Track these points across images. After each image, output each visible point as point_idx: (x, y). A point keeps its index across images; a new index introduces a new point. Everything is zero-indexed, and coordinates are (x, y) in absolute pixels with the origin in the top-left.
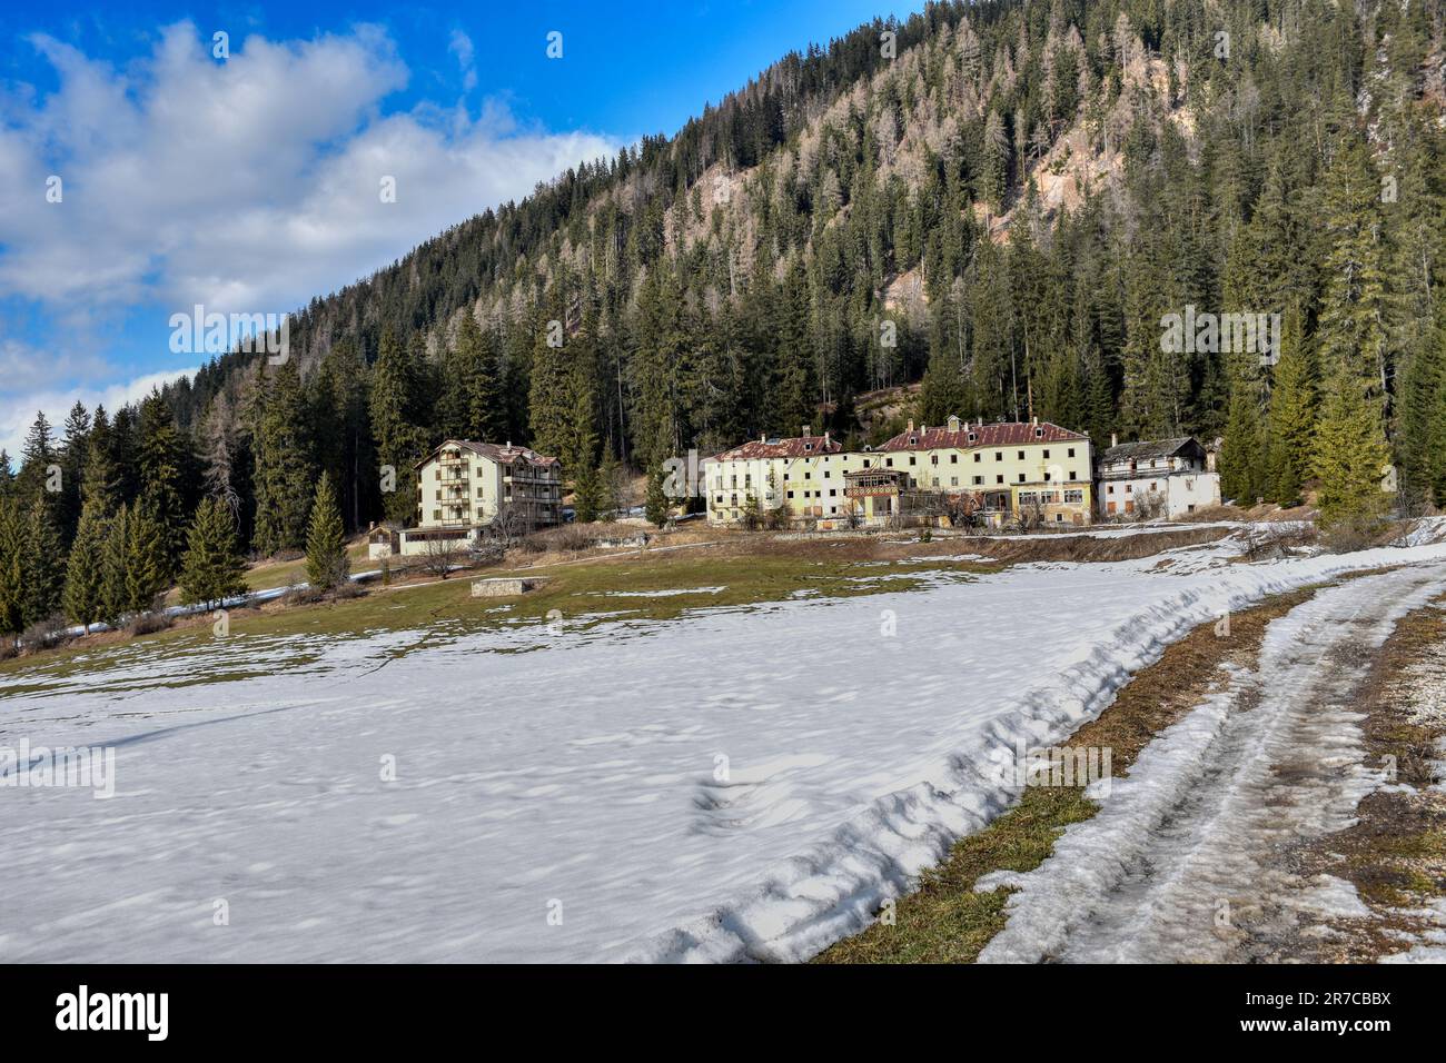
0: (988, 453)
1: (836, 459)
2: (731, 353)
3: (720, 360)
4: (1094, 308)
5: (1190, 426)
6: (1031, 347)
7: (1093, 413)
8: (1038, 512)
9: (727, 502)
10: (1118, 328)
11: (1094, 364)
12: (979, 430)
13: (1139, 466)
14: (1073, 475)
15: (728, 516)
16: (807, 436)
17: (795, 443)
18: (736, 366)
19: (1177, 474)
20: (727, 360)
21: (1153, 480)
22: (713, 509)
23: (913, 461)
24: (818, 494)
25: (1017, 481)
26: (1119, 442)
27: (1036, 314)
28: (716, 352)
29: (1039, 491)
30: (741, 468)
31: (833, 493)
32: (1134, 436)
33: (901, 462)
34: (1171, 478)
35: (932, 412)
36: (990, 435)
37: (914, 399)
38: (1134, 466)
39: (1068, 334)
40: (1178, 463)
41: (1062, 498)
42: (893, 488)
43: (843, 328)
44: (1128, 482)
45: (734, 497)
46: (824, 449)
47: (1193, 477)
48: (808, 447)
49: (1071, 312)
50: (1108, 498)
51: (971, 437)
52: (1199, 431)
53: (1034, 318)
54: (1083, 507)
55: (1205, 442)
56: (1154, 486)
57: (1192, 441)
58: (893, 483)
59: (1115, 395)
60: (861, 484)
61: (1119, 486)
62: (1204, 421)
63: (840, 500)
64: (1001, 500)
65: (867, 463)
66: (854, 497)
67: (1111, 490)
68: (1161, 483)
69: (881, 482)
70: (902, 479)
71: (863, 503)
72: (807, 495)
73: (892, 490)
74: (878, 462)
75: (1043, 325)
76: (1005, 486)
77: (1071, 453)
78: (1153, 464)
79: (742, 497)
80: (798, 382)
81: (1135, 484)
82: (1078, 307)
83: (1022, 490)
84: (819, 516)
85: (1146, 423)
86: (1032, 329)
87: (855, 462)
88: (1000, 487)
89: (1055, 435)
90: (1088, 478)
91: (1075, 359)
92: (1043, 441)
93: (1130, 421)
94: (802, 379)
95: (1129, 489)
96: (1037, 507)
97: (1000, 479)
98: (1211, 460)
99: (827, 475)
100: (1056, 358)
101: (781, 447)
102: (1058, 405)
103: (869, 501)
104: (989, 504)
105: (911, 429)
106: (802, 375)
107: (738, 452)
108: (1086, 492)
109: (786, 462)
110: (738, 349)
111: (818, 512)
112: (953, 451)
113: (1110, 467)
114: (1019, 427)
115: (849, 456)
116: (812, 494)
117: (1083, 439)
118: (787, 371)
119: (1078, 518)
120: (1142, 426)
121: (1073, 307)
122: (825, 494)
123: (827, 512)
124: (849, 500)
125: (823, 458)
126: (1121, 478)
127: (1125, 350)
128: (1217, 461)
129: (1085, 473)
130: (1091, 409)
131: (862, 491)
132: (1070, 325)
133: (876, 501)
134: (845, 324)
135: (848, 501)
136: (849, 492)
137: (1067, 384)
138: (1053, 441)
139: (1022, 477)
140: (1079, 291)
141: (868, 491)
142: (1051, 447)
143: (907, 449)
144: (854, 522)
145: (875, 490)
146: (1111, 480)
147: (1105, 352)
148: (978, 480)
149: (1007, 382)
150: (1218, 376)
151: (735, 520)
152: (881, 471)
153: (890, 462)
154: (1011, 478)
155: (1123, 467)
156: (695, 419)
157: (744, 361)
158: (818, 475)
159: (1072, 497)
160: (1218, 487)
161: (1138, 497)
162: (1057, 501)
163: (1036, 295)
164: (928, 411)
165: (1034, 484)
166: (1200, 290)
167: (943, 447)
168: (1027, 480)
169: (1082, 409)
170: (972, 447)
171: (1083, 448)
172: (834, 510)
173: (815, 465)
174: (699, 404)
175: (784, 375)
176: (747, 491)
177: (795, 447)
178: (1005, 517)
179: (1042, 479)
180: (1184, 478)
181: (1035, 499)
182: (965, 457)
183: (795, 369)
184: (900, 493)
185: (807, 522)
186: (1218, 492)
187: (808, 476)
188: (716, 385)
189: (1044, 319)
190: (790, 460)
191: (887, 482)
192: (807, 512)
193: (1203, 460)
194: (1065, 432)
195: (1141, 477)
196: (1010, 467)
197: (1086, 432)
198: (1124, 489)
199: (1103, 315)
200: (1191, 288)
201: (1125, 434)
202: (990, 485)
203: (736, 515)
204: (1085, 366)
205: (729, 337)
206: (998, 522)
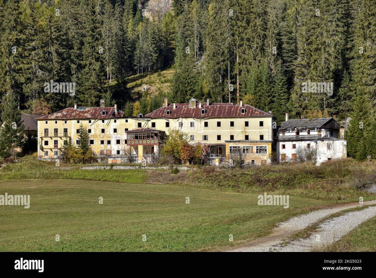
0: (212, 122)
1: (121, 122)
2: (52, 49)
3: (44, 53)
4: (279, 34)
5: (332, 110)
6: (240, 57)
7: (275, 99)
8: (241, 158)
9: (51, 144)
10: (293, 47)
11: (276, 69)
12: (208, 107)
13: (301, 134)
14: (262, 137)
15: (51, 154)
16: (103, 106)
17: (96, 110)
18: (55, 57)
19: (322, 140)
20: (50, 53)
21: (308, 142)
22: (42, 149)
23: (167, 125)
24: (109, 142)
25: (229, 139)
26: (289, 118)
27: (243, 35)
28: (42, 47)
29: (241, 145)
30: (61, 125)
31: (118, 142)
32: (298, 114)
33: (160, 125)
34: (319, 142)
35: (179, 93)
36: (214, 111)
37: (166, 82)
38: (298, 133)
39: (262, 50)
40: (323, 133)
41: (255, 150)
42: (156, 140)
43: (120, 33)
44: (294, 143)
45: (56, 142)
46: (114, 114)
47: (331, 142)
48: (104, 113)
49: (265, 36)
50: (282, 151)
51: (203, 112)
52: (337, 113)
53: (242, 39)
54: (266, 157)
55: (340, 120)
56: (309, 145)
57: (332, 120)
58: (155, 137)
59: (289, 89)
60: (136, 137)
61: (289, 145)
62: (341, 107)
63: (123, 146)
64: (219, 150)
65: (140, 125)
66: (131, 145)
67: (284, 147)
68: (313, 144)
69: (148, 137)
70: (162, 136)
71: (136, 149)
72: (102, 142)
73: (155, 142)
74: (147, 124)
75: (248, 43)
76: (222, 142)
77: (261, 124)
78: (309, 133)
79: (61, 143)
80: (94, 70)
81: (297, 144)
82: (269, 33)
83: (232, 145)
84: (110, 156)
85: (306, 108)
86: (241, 45)
87: (132, 124)
88: (219, 142)
89: (252, 113)
90: (271, 139)
91: (266, 66)
92: (245, 117)
93: (297, 105)
94: (97, 68)
95: (294, 146)
96: (241, 155)
97: (219, 138)
98: (342, 132)
99: (115, 131)
100: (255, 64)
101: (86, 112)
102: (255, 93)
103: (140, 148)
104: (212, 152)
105: (165, 104)
106: (97, 66)
107: (59, 115)
108: (269, 147)
109: (90, 122)
110: (56, 46)
111: (109, 152)
112: (191, 120)
113: (284, 133)
114: (231, 107)
115: (129, 120)
116: (106, 142)
117: (269, 117)
118: (88, 63)
119: (264, 162)
120: (304, 109)
121: (267, 33)
122: (113, 142)
123: (114, 152)
124: (129, 147)
125: (113, 120)
126: (289, 140)
127: (296, 62)
128: (346, 132)
129: (268, 137)
130: (274, 97)
131: (137, 141)
132: (263, 45)
133: (145, 148)
134: (122, 30)
135: (127, 147)
136: (129, 142)
137: (261, 81)
138: (251, 117)
139: (232, 137)
140: (269, 24)
141: (141, 142)
142: (250, 120)
143: (165, 117)
144: (131, 160)
145: (145, 142)
146: (284, 141)
147: (284, 62)
148: (205, 138)
149: (224, 77)
150: (351, 80)
151: (56, 157)
152: (148, 130)
153: (154, 125)
154: (225, 138)
155: (292, 134)
156: (27, 89)
157: (59, 54)
158: (110, 131)
159: (261, 150)
160: (345, 149)
161: (299, 152)
162: (252, 152)
163: (244, 24)
164: (176, 93)
165: (239, 141)
166: (343, 27)
167: (186, 117)
168: (235, 139)
169: (269, 96)
170: (203, 118)
171: (268, 122)
172: (118, 152)
173: (108, 124)
174: (29, 80)
175: (86, 65)
176: (64, 139)
177: (95, 113)
178: (221, 161)
179: (243, 138)
180: (326, 142)
181: (239, 150)
182: (199, 124)
183: (93, 61)
184: (160, 143)
185: (102, 159)
186: (345, 152)
187: (103, 131)
188: (41, 68)
189: (248, 40)
190: (92, 121)
191: (152, 137)
192: (102, 153)
193: (338, 131)
194: (258, 112)
195: (302, 140)
196: (225, 131)
197: (270, 112)
198: (291, 146)
199: (284, 39)
200: (338, 25)
201: (294, 113)
202: (213, 141)
203: (56, 153)
204: (271, 70)
205: (51, 38)
206: (217, 164)
